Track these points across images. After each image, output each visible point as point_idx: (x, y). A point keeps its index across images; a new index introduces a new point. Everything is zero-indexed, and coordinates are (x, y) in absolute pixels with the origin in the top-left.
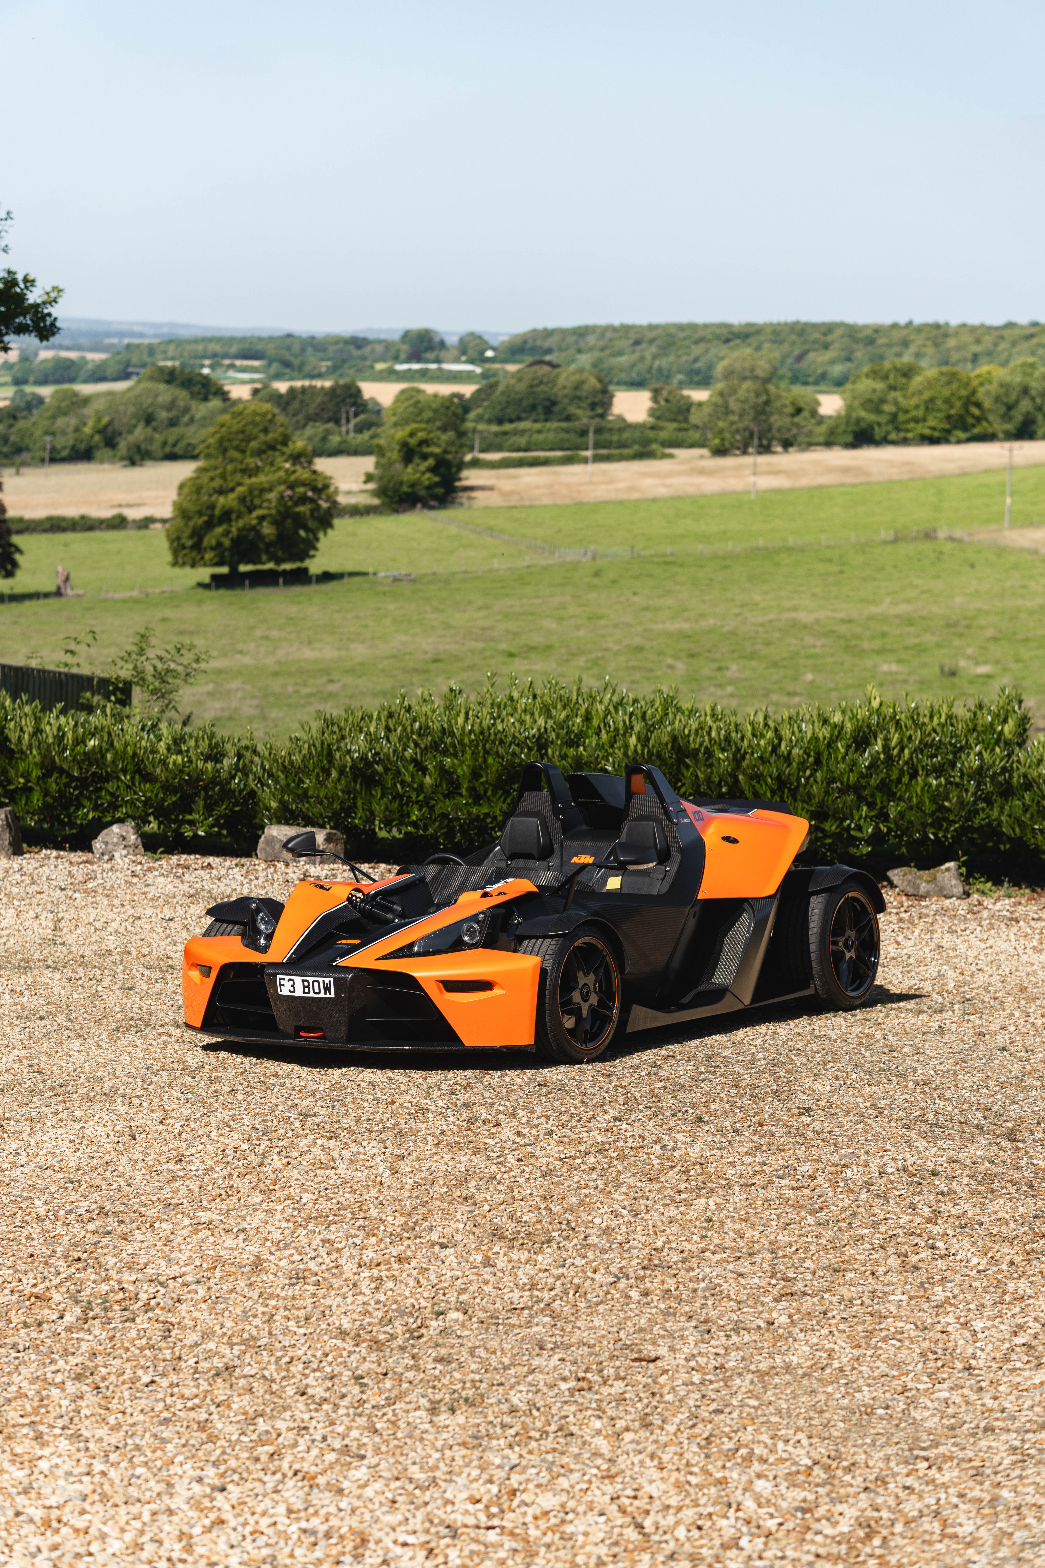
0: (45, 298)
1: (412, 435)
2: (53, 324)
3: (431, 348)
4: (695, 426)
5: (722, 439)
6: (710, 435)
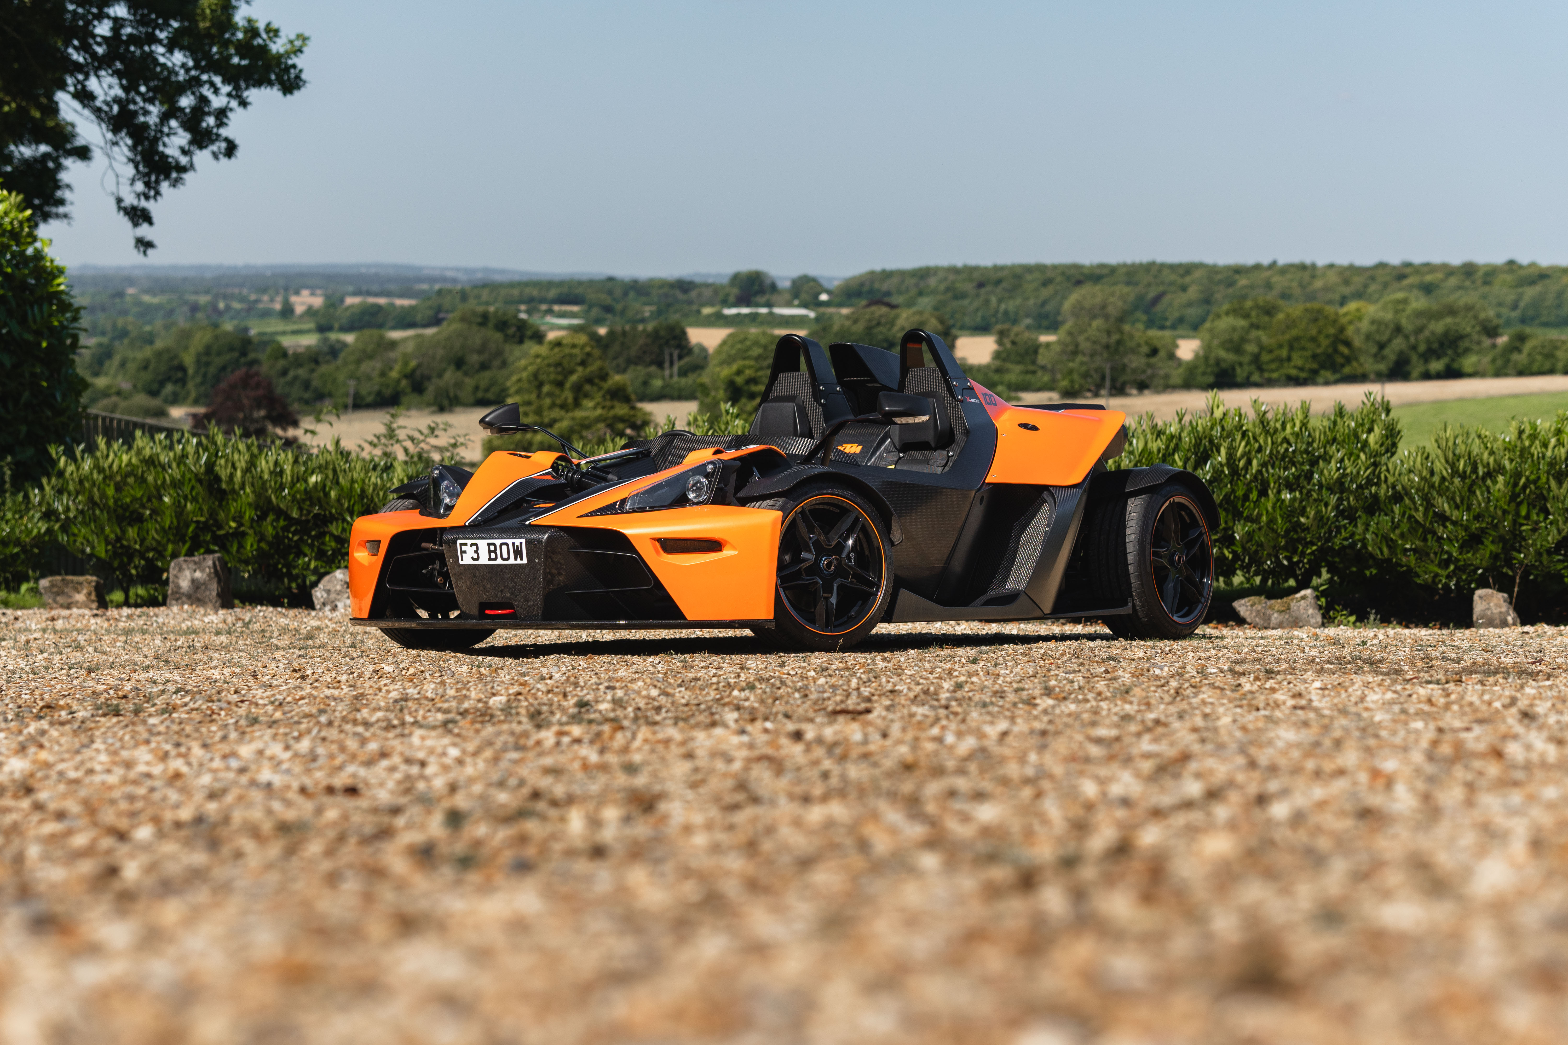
1: (739, 372)
3: (762, 291)
4: (1043, 368)
5: (1072, 381)
6: (1059, 376)
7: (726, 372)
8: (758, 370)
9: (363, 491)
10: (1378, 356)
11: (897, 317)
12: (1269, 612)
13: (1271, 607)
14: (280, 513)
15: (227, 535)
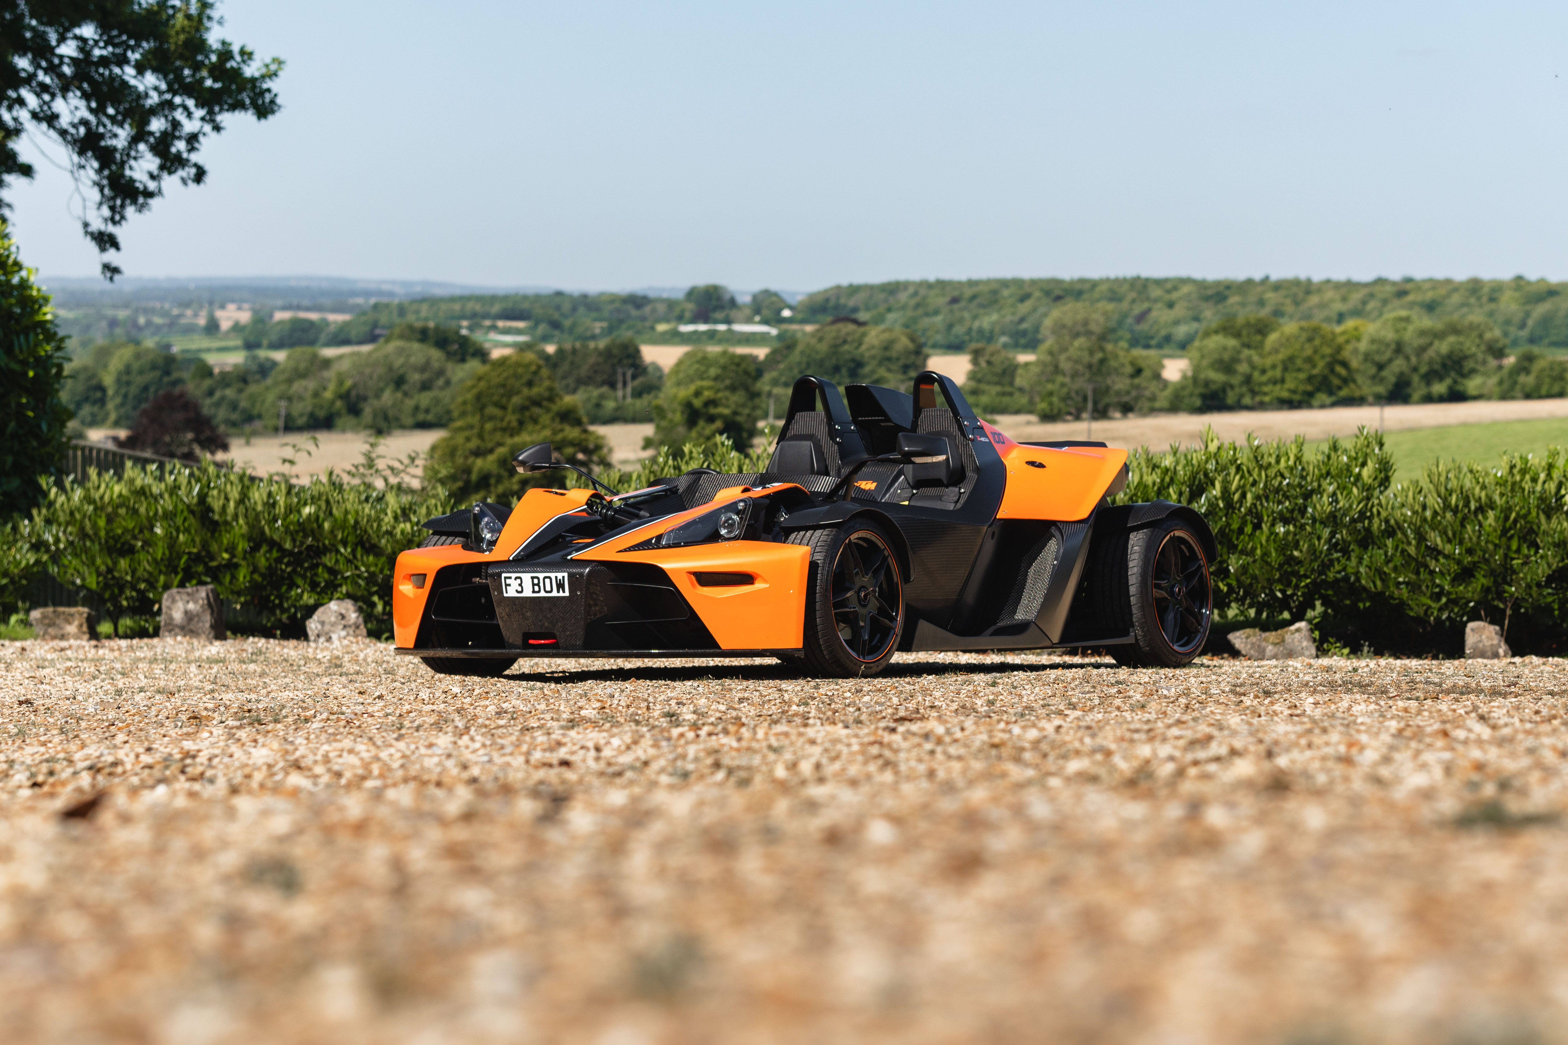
0: (264, 71)
1: (697, 393)
2: (272, 102)
3: (720, 307)
4: (1021, 390)
5: (1051, 404)
6: (1037, 399)
7: (685, 393)
8: (718, 391)
9: (357, 522)
10: (1376, 379)
11: (864, 335)
12: (1264, 644)
13: (1266, 640)
14: (273, 544)
15: (218, 567)
